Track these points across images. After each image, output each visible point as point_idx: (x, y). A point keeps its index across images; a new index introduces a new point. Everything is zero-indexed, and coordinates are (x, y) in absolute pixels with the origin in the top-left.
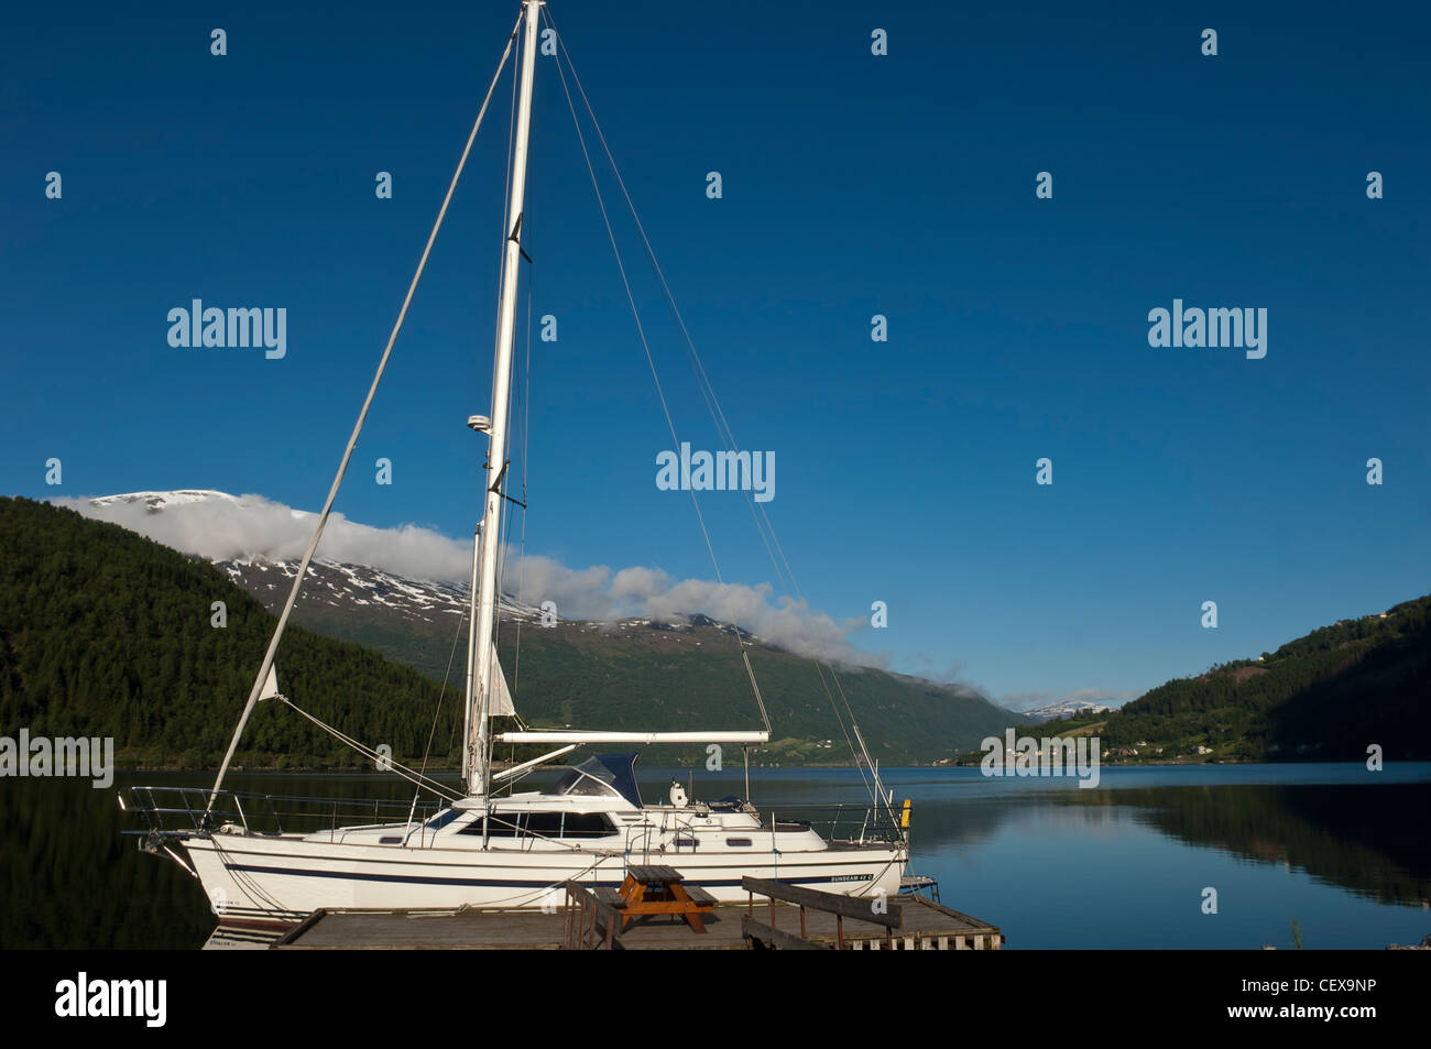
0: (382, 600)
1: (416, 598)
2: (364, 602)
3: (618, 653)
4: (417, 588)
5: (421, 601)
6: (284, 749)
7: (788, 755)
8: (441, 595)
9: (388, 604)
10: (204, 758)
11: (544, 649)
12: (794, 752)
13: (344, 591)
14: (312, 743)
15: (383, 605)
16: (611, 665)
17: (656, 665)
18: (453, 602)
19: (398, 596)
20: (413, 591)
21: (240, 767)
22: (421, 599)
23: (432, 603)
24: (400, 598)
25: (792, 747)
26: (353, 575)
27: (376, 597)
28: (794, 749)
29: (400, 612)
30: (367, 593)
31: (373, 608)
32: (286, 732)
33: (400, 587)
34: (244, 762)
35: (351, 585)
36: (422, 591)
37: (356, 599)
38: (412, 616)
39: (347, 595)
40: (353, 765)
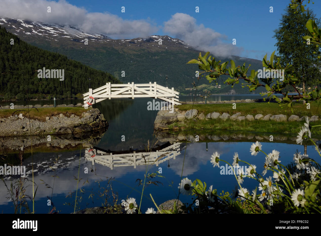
0: (36, 32)
1: (50, 31)
2: (29, 33)
3: (135, 52)
4: (50, 27)
5: (52, 33)
6: (48, 93)
7: (204, 91)
8: (60, 30)
9: (39, 34)
10: (25, 97)
11: (105, 51)
12: (206, 90)
13: (20, 29)
14: (57, 90)
15: (37, 35)
16: (132, 57)
17: (150, 57)
18: (65, 33)
19: (43, 31)
20: (48, 28)
21: (37, 99)
22: (52, 32)
23: (57, 33)
24: (44, 32)
25: (205, 88)
26: (23, 22)
27: (34, 31)
28: (206, 88)
29: (45, 37)
30: (30, 30)
31: (33, 36)
32: (48, 87)
33: (43, 27)
34: (38, 97)
35: (22, 26)
36: (52, 29)
37: (26, 32)
38: (49, 39)
39: (21, 31)
40: (72, 97)
